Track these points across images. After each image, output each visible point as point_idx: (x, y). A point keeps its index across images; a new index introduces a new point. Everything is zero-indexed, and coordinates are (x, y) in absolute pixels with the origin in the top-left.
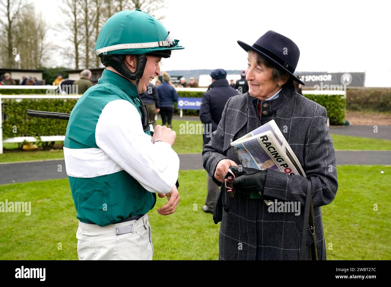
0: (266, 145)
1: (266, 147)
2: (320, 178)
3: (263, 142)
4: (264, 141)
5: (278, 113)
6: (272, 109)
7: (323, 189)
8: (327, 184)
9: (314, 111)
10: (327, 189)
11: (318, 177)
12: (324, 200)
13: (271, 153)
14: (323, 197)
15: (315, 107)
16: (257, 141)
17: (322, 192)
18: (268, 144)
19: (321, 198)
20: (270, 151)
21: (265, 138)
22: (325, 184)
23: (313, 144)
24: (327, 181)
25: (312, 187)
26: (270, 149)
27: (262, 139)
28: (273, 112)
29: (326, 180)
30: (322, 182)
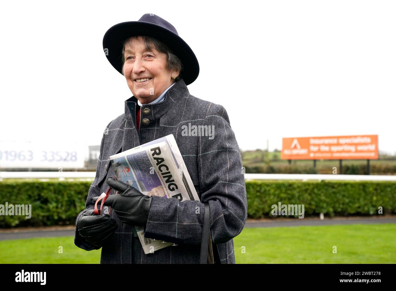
0: (158, 161)
1: (157, 164)
2: (220, 200)
3: (154, 157)
4: (156, 156)
5: (162, 120)
6: (155, 117)
7: (225, 216)
8: (229, 207)
9: (207, 110)
10: (230, 214)
11: (218, 200)
12: (228, 231)
13: (163, 174)
14: (226, 226)
15: (209, 106)
16: (146, 154)
17: (224, 219)
18: (159, 161)
19: (223, 228)
20: (162, 171)
21: (157, 151)
22: (227, 207)
23: (208, 154)
24: (230, 203)
25: (210, 213)
26: (162, 168)
27: (153, 152)
28: (155, 120)
29: (227, 202)
30: (223, 205)
